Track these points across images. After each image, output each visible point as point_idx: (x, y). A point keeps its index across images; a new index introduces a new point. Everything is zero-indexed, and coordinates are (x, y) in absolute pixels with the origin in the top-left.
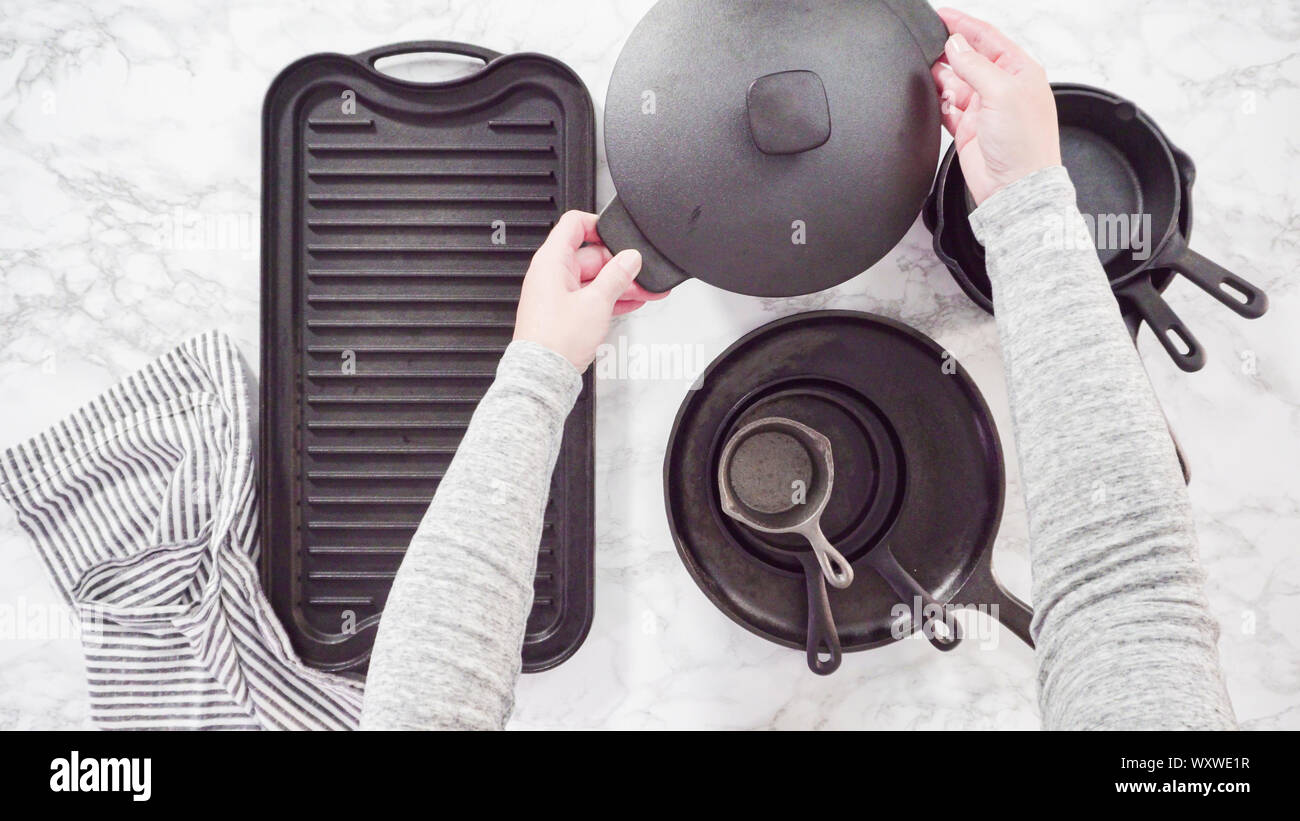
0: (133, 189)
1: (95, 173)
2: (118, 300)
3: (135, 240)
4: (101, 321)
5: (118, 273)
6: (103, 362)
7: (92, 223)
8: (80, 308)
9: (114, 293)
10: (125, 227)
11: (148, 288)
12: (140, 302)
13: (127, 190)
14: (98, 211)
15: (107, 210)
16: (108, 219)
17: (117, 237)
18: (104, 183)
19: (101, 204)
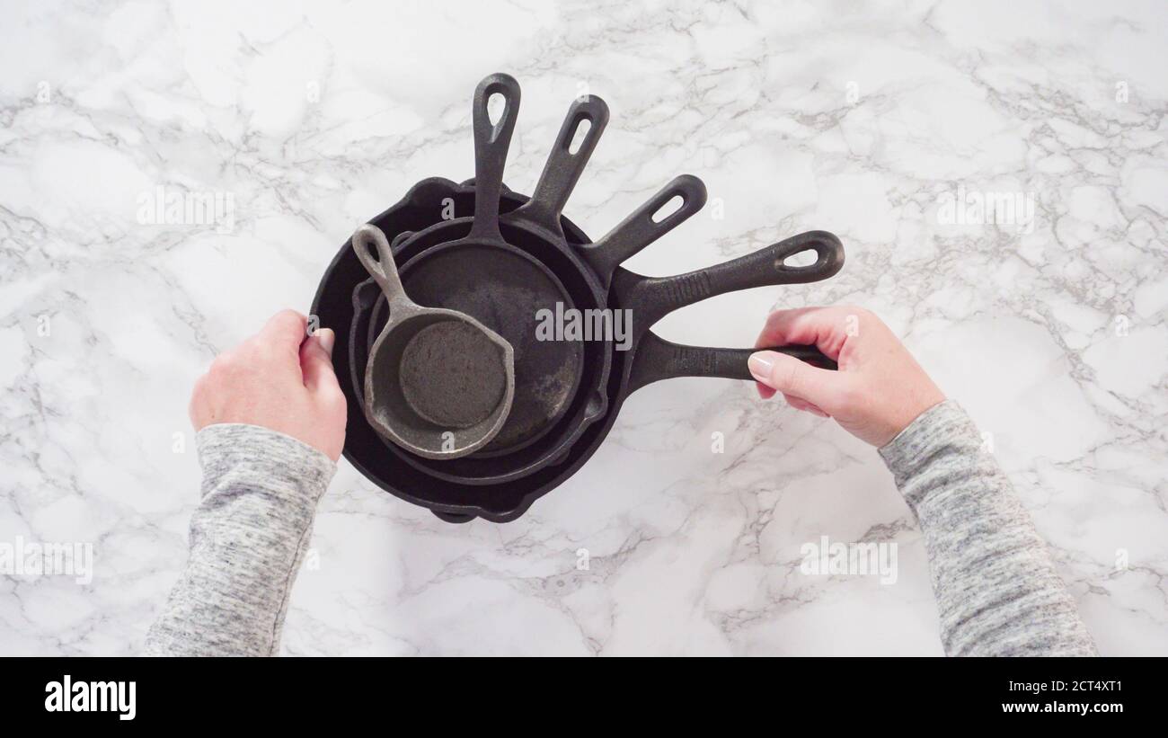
0: (1078, 106)
1: (1033, 86)
2: (1060, 243)
3: (1081, 168)
4: (1039, 268)
5: (1060, 209)
6: (1040, 318)
7: (1029, 148)
8: (1014, 252)
9: (1055, 233)
10: (1068, 152)
11: (1097, 228)
12: (1086, 245)
13: (1071, 106)
14: (1035, 132)
15: (1045, 130)
16: (1049, 143)
17: (1060, 165)
18: (1042, 98)
19: (1040, 124)
